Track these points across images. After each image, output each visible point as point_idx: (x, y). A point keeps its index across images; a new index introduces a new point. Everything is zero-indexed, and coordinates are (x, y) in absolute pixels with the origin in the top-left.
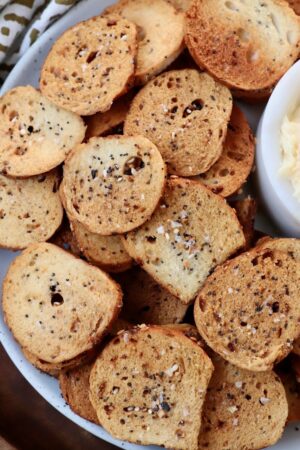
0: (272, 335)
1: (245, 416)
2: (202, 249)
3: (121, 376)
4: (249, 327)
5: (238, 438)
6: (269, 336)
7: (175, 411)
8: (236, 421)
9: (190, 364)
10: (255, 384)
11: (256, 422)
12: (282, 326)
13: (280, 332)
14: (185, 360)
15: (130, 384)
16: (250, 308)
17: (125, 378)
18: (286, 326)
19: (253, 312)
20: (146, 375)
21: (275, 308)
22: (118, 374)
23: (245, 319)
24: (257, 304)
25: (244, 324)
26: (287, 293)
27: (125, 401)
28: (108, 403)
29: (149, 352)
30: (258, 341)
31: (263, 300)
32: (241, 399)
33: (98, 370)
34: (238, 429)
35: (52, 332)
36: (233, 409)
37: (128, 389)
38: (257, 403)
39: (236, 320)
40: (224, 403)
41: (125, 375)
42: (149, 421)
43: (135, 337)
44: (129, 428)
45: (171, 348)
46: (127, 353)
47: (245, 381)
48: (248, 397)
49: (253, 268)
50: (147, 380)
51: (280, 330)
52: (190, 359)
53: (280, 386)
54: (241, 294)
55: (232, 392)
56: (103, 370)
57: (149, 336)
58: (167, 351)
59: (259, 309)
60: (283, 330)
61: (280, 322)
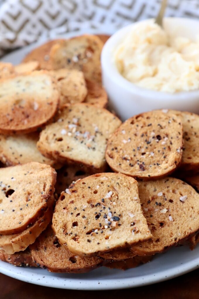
0: (165, 152)
1: (175, 213)
2: (96, 136)
3: (75, 214)
4: (147, 153)
5: (178, 228)
6: (163, 153)
7: (124, 218)
8: (170, 218)
9: (120, 187)
10: (171, 191)
11: (185, 213)
12: (169, 144)
13: (169, 148)
14: (115, 185)
15: (84, 217)
16: (143, 144)
17: (78, 214)
18: (171, 143)
19: (146, 145)
20: (93, 206)
21: (159, 137)
22: (72, 214)
23: (143, 151)
24: (146, 141)
25: (143, 154)
26: (161, 128)
27: (85, 228)
28: (73, 235)
29: (88, 192)
30: (158, 158)
31: (149, 137)
32: (167, 203)
33: (57, 219)
34: (175, 222)
35: (14, 211)
36: (165, 211)
37: (83, 219)
38: (179, 202)
39: (137, 154)
40: (156, 210)
41: (77, 212)
42: (108, 232)
43: (74, 189)
44: (96, 242)
45: (102, 183)
46: (73, 199)
47: (164, 192)
48: (171, 201)
49: (133, 126)
50: (95, 208)
51: (169, 147)
52: (118, 183)
53: (188, 187)
54: (133, 140)
55: (158, 201)
56: (60, 217)
57: (84, 183)
58: (100, 186)
59: (148, 143)
60: (171, 146)
61: (166, 144)
